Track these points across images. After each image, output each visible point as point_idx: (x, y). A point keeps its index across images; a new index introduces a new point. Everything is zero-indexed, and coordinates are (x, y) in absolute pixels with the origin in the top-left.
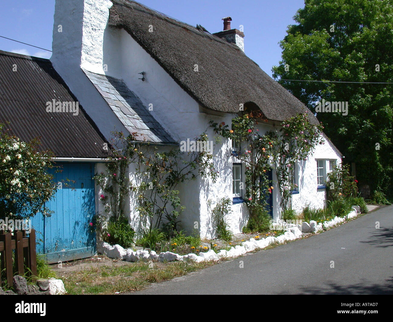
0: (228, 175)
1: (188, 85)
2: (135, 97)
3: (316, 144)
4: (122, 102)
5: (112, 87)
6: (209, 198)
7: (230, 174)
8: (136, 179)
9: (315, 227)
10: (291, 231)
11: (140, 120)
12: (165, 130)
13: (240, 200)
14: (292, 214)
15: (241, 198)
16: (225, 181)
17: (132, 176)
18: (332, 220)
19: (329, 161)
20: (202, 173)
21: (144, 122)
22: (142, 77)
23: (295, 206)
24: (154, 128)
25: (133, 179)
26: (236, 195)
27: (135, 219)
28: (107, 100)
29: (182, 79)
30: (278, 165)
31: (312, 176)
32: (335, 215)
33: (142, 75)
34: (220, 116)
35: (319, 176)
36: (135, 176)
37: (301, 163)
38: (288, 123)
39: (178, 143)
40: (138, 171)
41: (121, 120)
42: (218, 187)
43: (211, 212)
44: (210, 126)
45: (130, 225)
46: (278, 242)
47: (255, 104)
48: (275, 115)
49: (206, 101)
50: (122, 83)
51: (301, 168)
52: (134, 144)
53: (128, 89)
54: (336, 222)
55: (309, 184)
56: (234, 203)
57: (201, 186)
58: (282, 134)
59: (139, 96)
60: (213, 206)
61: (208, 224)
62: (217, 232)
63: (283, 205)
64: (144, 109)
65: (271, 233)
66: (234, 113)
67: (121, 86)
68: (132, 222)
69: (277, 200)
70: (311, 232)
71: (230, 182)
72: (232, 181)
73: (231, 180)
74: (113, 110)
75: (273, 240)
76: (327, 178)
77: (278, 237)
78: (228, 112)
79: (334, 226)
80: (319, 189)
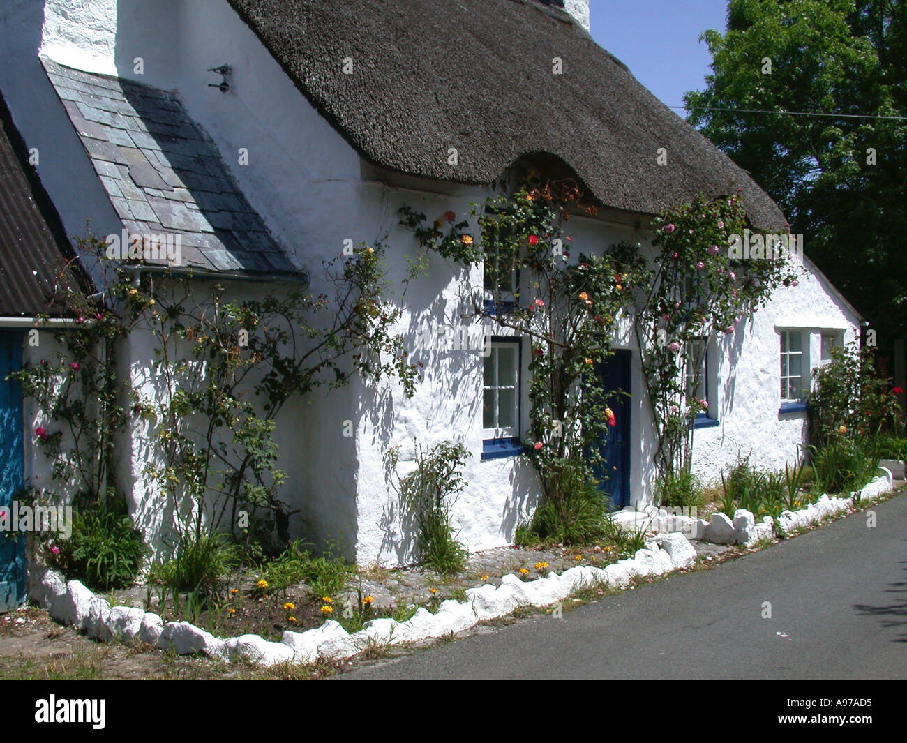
0: (466, 372)
1: (327, 96)
2: (203, 140)
3: (774, 286)
4: (147, 152)
5: (128, 111)
6: (391, 444)
7: (475, 371)
8: (154, 381)
9: (747, 529)
10: (660, 547)
11: (189, 205)
12: (272, 235)
13: (510, 448)
14: (686, 488)
15: (515, 441)
16: (454, 390)
17: (139, 372)
18: (810, 505)
19: (819, 335)
20: (366, 367)
21: (203, 211)
22: (222, 81)
23: (703, 462)
24: (231, 228)
25: (144, 382)
26: (497, 432)
27: (149, 503)
28: (88, 146)
29: (312, 80)
30: (649, 346)
31: (763, 377)
32: (823, 490)
33: (222, 77)
34: (440, 193)
35: (788, 377)
36: (153, 370)
37: (727, 341)
38: (674, 220)
39: (305, 275)
40: (161, 357)
41: (116, 203)
42: (428, 407)
43: (398, 486)
44: (401, 223)
45: (132, 518)
46: (603, 585)
47: (561, 160)
48: (634, 196)
49: (375, 141)
50: (173, 101)
51: (726, 354)
52: (138, 274)
53: (188, 117)
54: (823, 513)
55: (754, 398)
56: (486, 457)
57: (361, 405)
58: (659, 254)
59: (214, 135)
60: (406, 468)
61: (386, 522)
62: (420, 545)
63: (662, 459)
64: (219, 173)
65: (602, 548)
66: (477, 183)
67: (163, 109)
68: (138, 512)
69: (643, 447)
70: (736, 544)
71: (472, 394)
72: (481, 390)
73: (477, 389)
74: (98, 175)
75: (589, 578)
76: (813, 381)
77: (611, 568)
78: (453, 180)
79: (814, 524)
80: (785, 413)
